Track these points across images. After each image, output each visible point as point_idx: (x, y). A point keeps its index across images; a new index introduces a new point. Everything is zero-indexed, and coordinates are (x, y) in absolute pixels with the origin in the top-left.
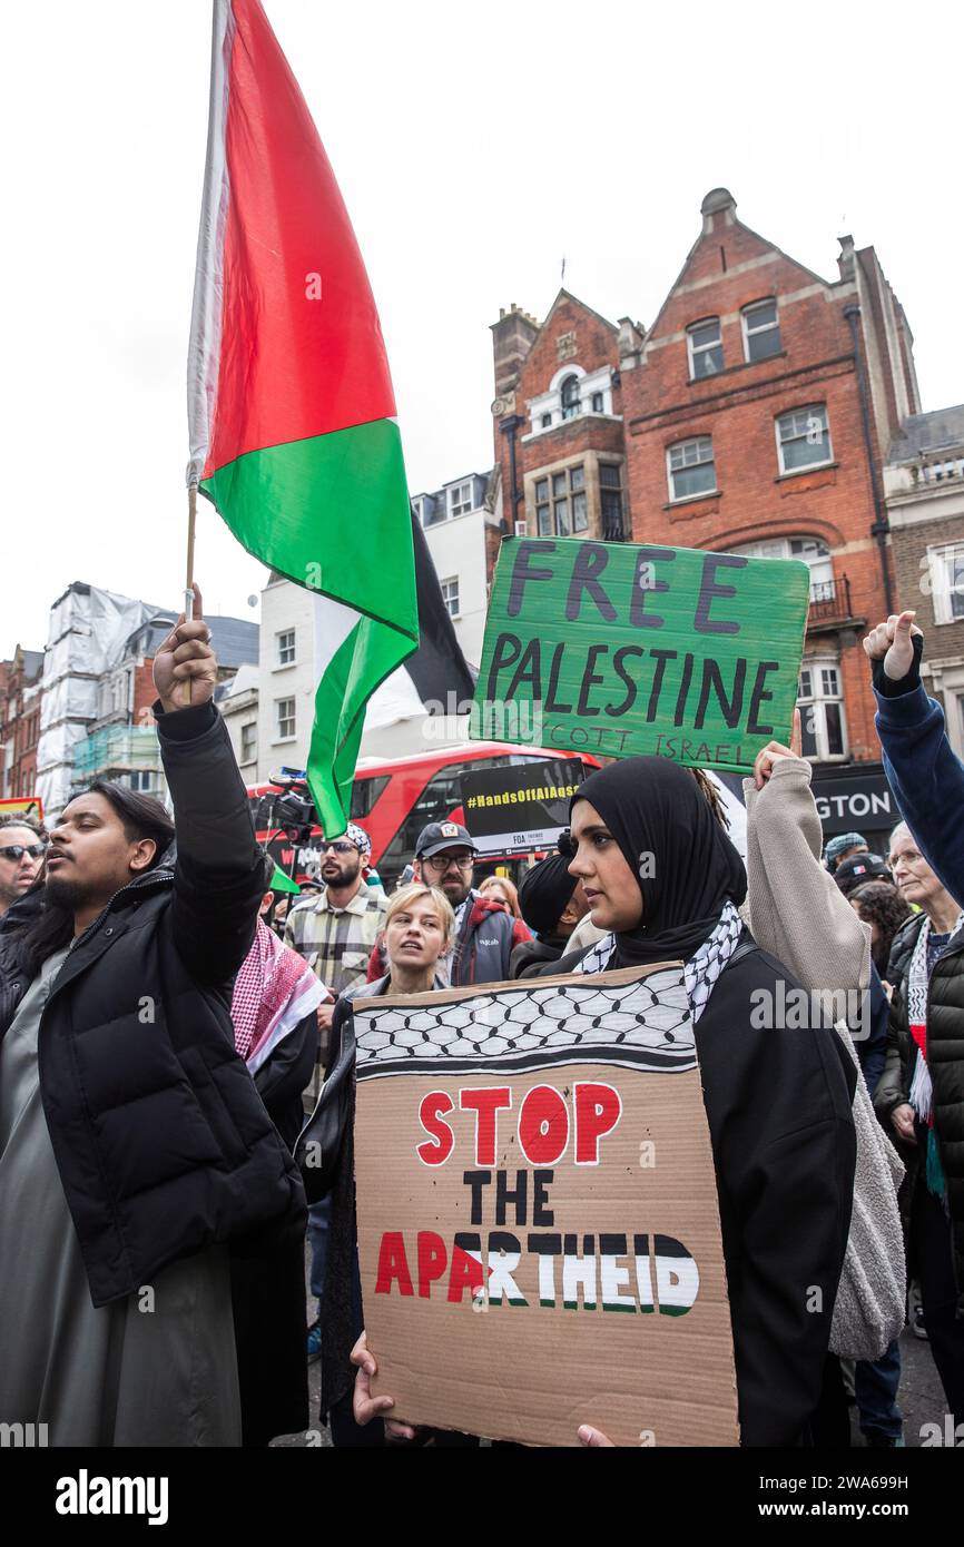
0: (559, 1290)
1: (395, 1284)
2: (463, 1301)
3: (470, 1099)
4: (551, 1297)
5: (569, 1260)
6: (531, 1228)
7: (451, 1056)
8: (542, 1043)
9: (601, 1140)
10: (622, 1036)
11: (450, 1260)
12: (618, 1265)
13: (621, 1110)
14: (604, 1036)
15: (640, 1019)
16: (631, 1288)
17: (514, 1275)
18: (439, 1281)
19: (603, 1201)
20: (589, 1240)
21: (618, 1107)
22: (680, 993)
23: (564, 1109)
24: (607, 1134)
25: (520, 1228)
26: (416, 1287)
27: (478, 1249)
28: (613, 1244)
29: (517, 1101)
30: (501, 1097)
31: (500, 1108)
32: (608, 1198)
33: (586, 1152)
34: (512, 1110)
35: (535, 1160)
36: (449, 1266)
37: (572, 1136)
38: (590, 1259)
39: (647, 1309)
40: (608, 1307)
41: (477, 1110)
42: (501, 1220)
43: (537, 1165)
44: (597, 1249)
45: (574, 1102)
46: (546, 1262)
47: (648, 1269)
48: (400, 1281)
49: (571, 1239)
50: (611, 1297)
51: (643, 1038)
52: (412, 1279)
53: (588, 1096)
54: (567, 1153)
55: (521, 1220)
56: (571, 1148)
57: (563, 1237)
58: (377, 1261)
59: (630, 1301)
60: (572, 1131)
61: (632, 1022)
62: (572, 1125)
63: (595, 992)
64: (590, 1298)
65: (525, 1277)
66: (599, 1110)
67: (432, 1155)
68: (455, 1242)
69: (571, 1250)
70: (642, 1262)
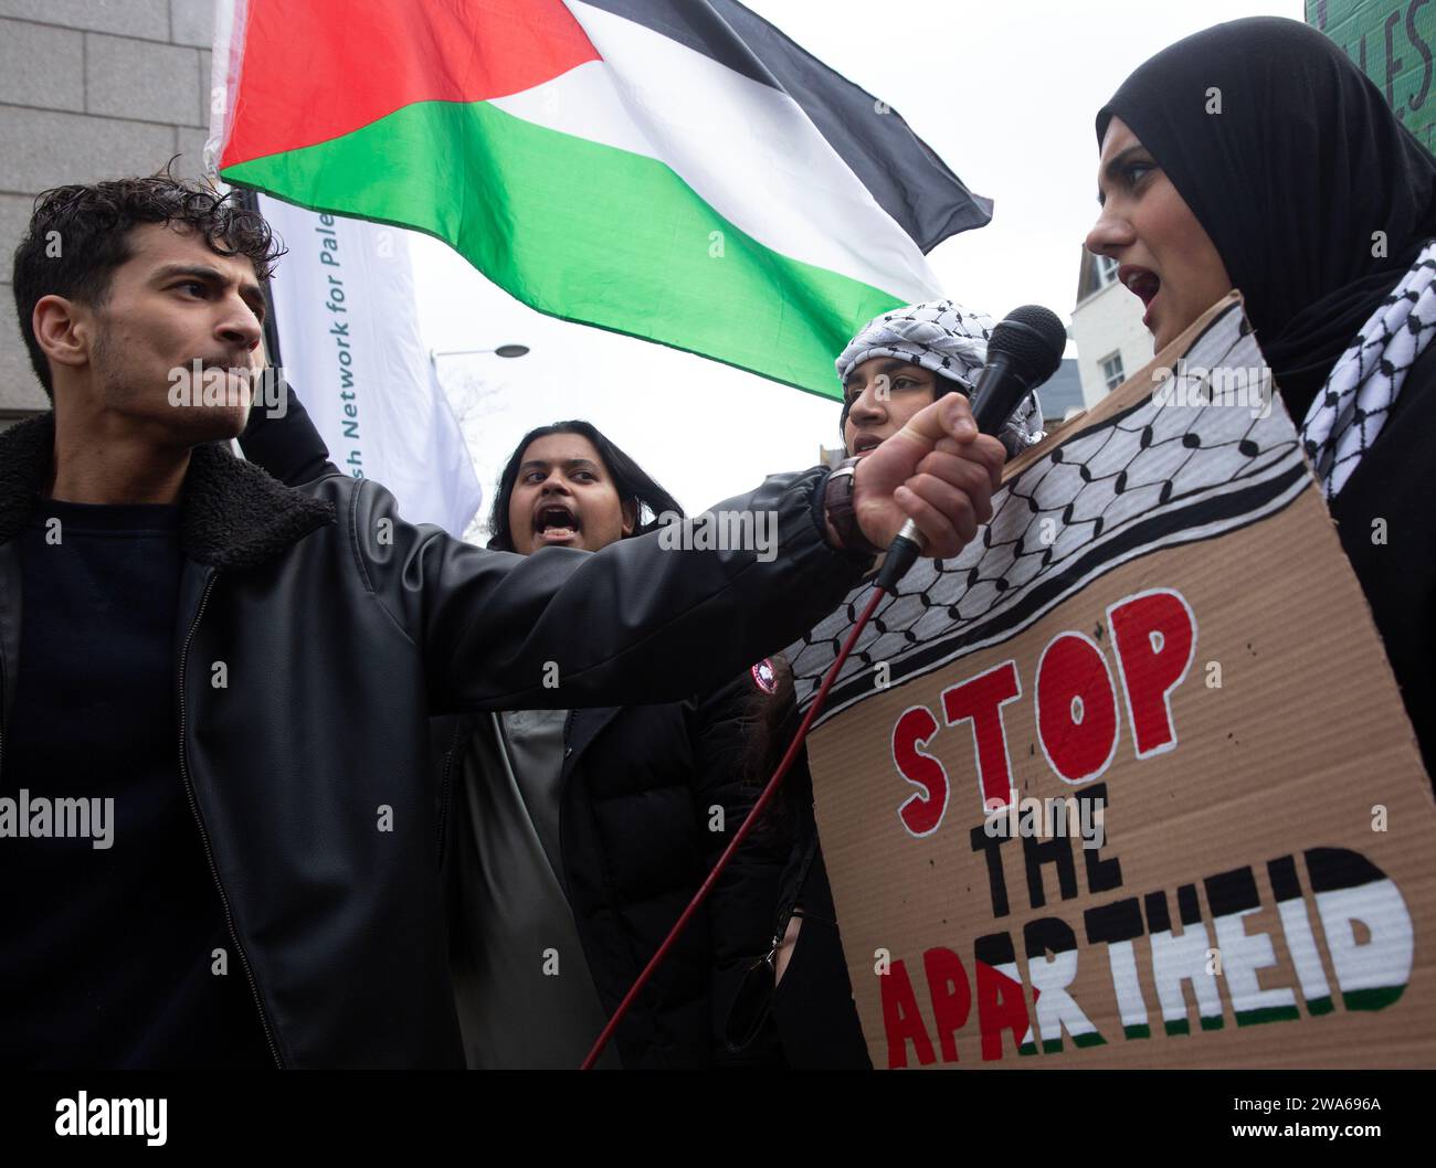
0: (1152, 1000)
1: (910, 1048)
2: (1005, 1056)
3: (959, 704)
4: (1140, 1018)
5: (1160, 942)
6: (1088, 900)
7: (921, 643)
8: (1045, 561)
9: (1172, 698)
10: (1168, 485)
11: (974, 990)
12: (1250, 930)
13: (1194, 628)
14: (1137, 503)
15: (1191, 441)
16: (1280, 972)
17: (1073, 990)
18: (965, 1029)
19: (1198, 814)
20: (1187, 894)
21: (1188, 623)
22: (1244, 353)
23: (1101, 664)
24: (1180, 681)
25: (1071, 903)
26: (936, 1046)
27: (1010, 958)
28: (1231, 893)
29: (1027, 681)
30: (1002, 683)
31: (1006, 702)
32: (1206, 805)
33: (1152, 732)
34: (1022, 699)
35: (1072, 775)
36: (974, 999)
37: (1123, 709)
38: (1195, 932)
39: (1320, 1006)
40: (1248, 1018)
41: (971, 719)
42: (1037, 899)
43: (1078, 781)
44: (1205, 908)
45: (1114, 644)
46: (1121, 955)
47: (1305, 924)
48: (915, 1041)
49: (1157, 901)
50: (1249, 998)
51: (1203, 475)
52: (930, 1037)
53: (1133, 622)
54: (1121, 743)
55: (1069, 890)
56: (1126, 731)
57: (1142, 902)
58: (881, 1015)
59: (1281, 997)
60: (1122, 699)
61: (1179, 451)
62: (1120, 688)
63: (1107, 431)
64: (1210, 1007)
65: (1092, 991)
66: (1157, 641)
67: (921, 816)
68: (976, 957)
69: (1161, 923)
70: (1292, 913)
